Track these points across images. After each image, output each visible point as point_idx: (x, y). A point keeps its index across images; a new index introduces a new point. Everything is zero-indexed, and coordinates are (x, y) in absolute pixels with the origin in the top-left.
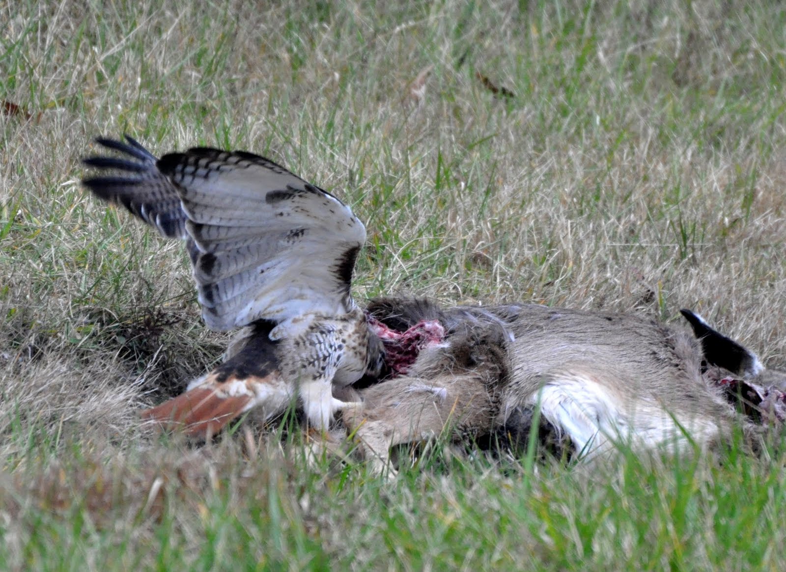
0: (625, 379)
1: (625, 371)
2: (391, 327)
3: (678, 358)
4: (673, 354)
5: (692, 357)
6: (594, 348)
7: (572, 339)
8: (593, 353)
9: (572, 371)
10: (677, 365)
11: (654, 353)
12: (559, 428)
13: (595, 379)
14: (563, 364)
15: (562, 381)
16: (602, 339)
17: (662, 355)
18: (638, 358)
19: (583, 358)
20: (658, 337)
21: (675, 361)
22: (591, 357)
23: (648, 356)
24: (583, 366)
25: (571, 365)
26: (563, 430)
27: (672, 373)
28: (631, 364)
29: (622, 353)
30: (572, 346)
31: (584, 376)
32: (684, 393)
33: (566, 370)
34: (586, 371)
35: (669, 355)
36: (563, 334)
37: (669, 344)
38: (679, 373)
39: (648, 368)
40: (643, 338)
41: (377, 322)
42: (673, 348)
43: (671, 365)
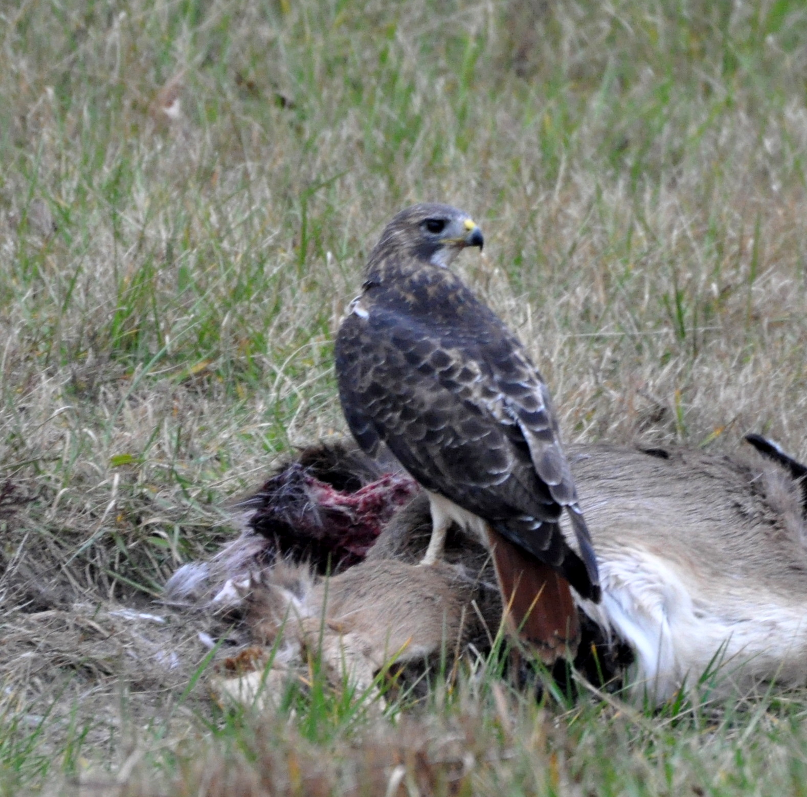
0: (700, 549)
1: (697, 536)
2: (337, 487)
3: (773, 511)
4: (765, 505)
5: (792, 507)
6: (647, 503)
7: (613, 490)
8: (648, 511)
9: (620, 539)
10: (772, 522)
11: (737, 506)
12: (608, 628)
13: (656, 551)
14: (605, 530)
15: (608, 555)
16: (657, 488)
17: (749, 508)
18: (714, 515)
19: (635, 519)
20: (737, 480)
21: (769, 516)
22: (645, 517)
23: (728, 511)
24: (635, 532)
25: (617, 530)
26: (613, 630)
27: (767, 534)
28: (705, 523)
29: (690, 508)
30: (616, 502)
31: (641, 547)
32: (787, 564)
33: (611, 538)
34: (641, 538)
35: (759, 507)
36: (596, 483)
37: (756, 490)
38: (776, 533)
39: (732, 529)
40: (717, 481)
41: (316, 481)
42: (764, 496)
43: (764, 522)
